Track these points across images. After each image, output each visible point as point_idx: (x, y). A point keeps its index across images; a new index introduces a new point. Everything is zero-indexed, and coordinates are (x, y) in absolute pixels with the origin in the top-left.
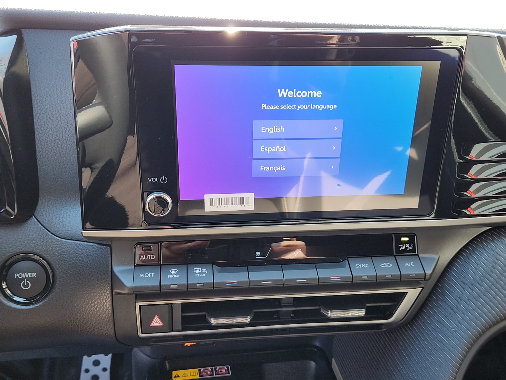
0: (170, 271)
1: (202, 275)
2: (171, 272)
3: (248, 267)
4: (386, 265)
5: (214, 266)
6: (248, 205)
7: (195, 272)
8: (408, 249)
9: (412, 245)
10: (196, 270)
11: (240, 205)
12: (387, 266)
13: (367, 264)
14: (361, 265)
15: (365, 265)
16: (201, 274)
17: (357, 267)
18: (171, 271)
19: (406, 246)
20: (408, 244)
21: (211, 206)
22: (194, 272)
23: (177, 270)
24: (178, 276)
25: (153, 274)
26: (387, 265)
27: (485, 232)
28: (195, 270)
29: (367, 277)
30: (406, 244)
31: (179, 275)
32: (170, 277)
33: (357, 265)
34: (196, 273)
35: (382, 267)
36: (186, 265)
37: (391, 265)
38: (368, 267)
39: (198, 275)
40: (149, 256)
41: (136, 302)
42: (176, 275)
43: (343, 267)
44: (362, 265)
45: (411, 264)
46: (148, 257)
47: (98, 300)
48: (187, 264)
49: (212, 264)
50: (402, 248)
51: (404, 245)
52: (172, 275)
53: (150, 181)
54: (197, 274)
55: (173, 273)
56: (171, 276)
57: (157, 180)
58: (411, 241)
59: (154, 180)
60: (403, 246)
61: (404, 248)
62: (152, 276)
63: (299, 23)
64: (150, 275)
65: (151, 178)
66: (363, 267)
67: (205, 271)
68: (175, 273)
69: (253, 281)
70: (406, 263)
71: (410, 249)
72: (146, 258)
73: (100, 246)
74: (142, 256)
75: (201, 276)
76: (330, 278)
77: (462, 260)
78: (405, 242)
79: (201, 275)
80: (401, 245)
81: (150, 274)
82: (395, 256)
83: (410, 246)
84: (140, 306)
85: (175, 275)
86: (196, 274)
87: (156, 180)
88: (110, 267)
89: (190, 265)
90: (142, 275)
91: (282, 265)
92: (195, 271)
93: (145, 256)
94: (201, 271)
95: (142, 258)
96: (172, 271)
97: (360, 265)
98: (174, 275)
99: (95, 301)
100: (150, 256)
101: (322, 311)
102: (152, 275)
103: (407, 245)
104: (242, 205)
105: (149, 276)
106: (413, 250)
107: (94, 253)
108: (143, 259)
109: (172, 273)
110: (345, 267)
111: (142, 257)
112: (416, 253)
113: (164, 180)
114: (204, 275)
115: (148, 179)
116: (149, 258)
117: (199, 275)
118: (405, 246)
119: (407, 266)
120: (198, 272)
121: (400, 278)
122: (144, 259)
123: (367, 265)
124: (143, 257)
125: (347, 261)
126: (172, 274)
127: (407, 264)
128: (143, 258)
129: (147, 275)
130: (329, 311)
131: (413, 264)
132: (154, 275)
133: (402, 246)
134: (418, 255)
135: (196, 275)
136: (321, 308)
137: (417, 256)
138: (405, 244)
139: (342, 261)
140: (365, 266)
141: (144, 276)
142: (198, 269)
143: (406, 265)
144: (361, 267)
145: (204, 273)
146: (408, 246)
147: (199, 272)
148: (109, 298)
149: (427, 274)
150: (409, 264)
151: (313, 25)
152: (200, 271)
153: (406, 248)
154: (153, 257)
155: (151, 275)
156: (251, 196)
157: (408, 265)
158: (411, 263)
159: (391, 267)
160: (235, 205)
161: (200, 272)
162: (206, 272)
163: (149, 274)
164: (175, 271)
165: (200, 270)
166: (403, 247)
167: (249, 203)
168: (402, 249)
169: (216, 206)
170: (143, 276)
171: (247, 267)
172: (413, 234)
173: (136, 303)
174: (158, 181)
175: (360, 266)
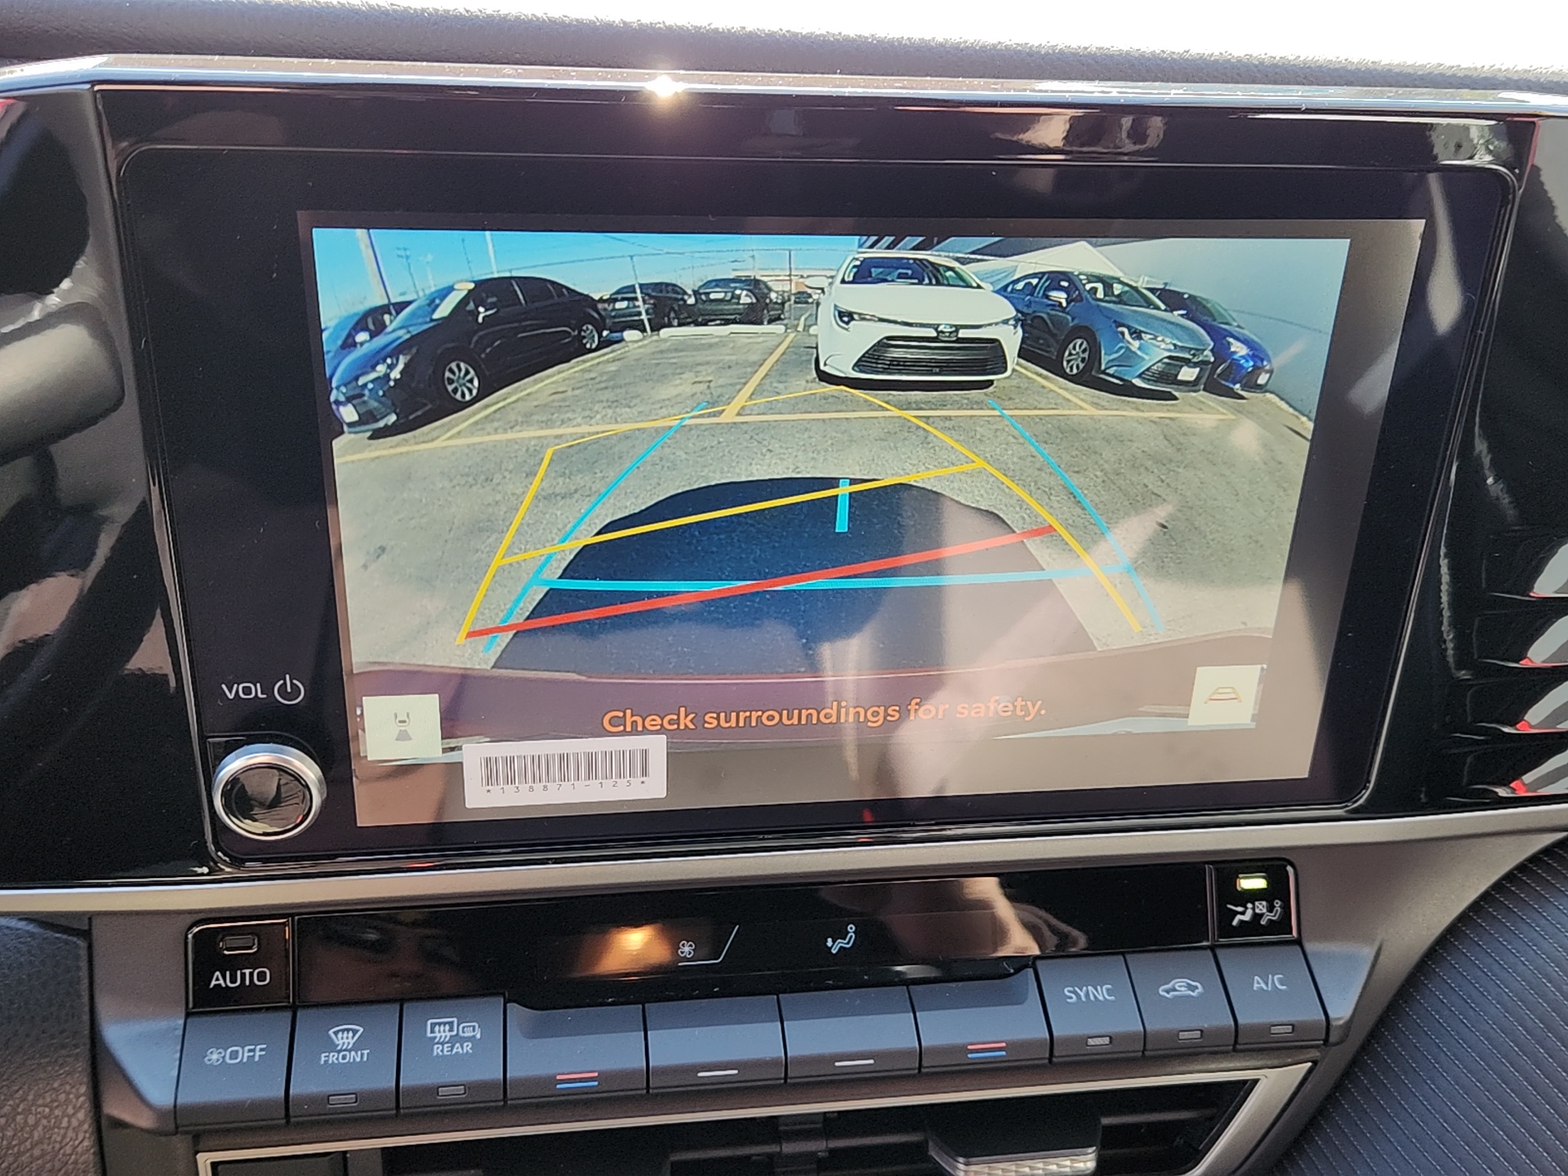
0: (331, 1032)
1: (460, 1050)
2: (333, 1036)
3: (646, 1005)
4: (1180, 986)
5: (508, 1005)
6: (644, 779)
7: (433, 1035)
8: (1263, 922)
9: (1278, 904)
10: (437, 1028)
11: (610, 782)
12: (1184, 991)
13: (1109, 986)
14: (1085, 988)
15: (1099, 988)
16: (458, 1045)
17: (1071, 998)
18: (336, 1033)
19: (1257, 911)
20: (1264, 903)
21: (490, 787)
22: (429, 1035)
23: (361, 1030)
24: (362, 1055)
25: (261, 1050)
26: (1183, 989)
27: (1547, 851)
28: (433, 1025)
29: (1107, 1040)
30: (1257, 903)
31: (366, 1052)
32: (330, 1062)
33: (1071, 989)
34: (437, 1040)
35: (1164, 997)
36: (397, 1007)
37: (1200, 989)
38: (1112, 998)
39: (442, 1051)
40: (247, 972)
41: (197, 1152)
42: (353, 1053)
43: (1017, 999)
44: (1090, 988)
45: (1273, 980)
46: (243, 975)
47: (42, 1143)
48: (402, 1002)
49: (502, 1000)
50: (1239, 917)
51: (1250, 905)
52: (339, 1052)
53: (231, 696)
54: (441, 1047)
55: (341, 1042)
56: (333, 1057)
57: (262, 693)
58: (1276, 891)
59: (247, 691)
60: (1246, 908)
61: (1247, 917)
62: (257, 1059)
63: (854, 40)
64: (246, 1055)
65: (236, 686)
66: (1092, 998)
67: (474, 1030)
68: (352, 1042)
69: (664, 1071)
70: (1256, 978)
71: (1270, 921)
72: (233, 980)
73: (49, 934)
74: (218, 973)
75: (457, 1053)
76: (964, 1050)
77: (1463, 957)
78: (1253, 896)
79: (455, 1051)
80: (1236, 906)
81: (247, 1048)
82: (1212, 948)
83: (1271, 909)
84: (214, 1165)
85: (350, 1051)
86: (436, 1046)
87: (257, 691)
88: (86, 1018)
89: (415, 1004)
90: (215, 1057)
91: (780, 995)
92: (432, 1031)
93: (228, 973)
94: (455, 1033)
95: (217, 982)
96: (340, 1035)
97: (1081, 990)
98: (345, 1050)
99: (32, 1148)
100: (251, 974)
101: (932, 1153)
102: (258, 1053)
103: (1261, 907)
104: (618, 780)
105: (245, 1060)
106: (1283, 925)
107: (22, 960)
108: (224, 985)
109: (337, 1043)
110: (1026, 999)
111: (217, 979)
112: (1291, 933)
113: (289, 690)
114: (468, 1046)
115: (224, 686)
116: (247, 983)
117: (446, 1050)
118: (1253, 909)
119: (1262, 988)
120: (444, 1035)
121: (1232, 1042)
122: (227, 986)
123: (1108, 990)
124: (220, 977)
125: (1031, 971)
126: (339, 1048)
127: (1258, 983)
128: (221, 982)
129: (234, 1055)
130: (961, 1160)
131: (1282, 982)
132: (263, 1053)
133: (1240, 909)
134: (1298, 942)
135: (437, 1050)
136: (931, 1144)
137: (1298, 948)
138: (1253, 904)
139: (1012, 971)
140: (1102, 993)
141: (224, 1057)
142: (445, 1024)
143: (1256, 986)
144: (1084, 999)
145: (468, 1039)
146: (1265, 910)
147: (449, 1034)
148: (84, 1138)
149: (1334, 1023)
150: (1267, 984)
151: (911, 50)
152: (451, 1030)
153: (1257, 917)
154: (262, 976)
155: (251, 1054)
156: (657, 746)
157: (1265, 988)
158: (1276, 977)
159: (1201, 995)
160: (588, 782)
161: (451, 1036)
162: (478, 1036)
163: (243, 1048)
164: (351, 1034)
165: (451, 1024)
166: (1243, 913)
167: (645, 773)
168: (1242, 922)
169: (509, 788)
170: (218, 1060)
171: (641, 1006)
172: (1281, 863)
173: (199, 1156)
174: (265, 696)
175: (1082, 994)
